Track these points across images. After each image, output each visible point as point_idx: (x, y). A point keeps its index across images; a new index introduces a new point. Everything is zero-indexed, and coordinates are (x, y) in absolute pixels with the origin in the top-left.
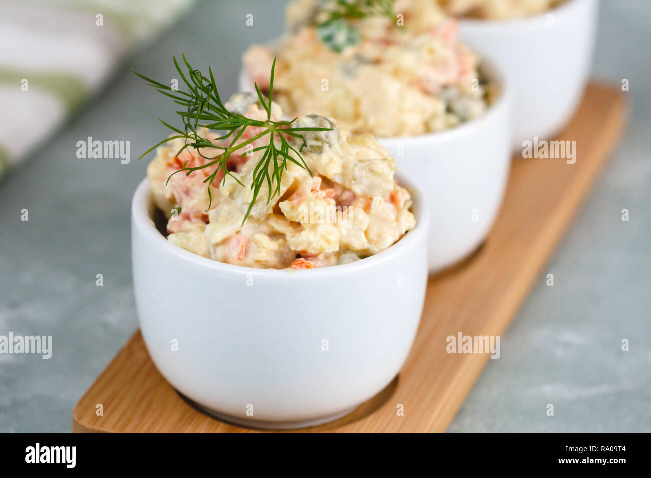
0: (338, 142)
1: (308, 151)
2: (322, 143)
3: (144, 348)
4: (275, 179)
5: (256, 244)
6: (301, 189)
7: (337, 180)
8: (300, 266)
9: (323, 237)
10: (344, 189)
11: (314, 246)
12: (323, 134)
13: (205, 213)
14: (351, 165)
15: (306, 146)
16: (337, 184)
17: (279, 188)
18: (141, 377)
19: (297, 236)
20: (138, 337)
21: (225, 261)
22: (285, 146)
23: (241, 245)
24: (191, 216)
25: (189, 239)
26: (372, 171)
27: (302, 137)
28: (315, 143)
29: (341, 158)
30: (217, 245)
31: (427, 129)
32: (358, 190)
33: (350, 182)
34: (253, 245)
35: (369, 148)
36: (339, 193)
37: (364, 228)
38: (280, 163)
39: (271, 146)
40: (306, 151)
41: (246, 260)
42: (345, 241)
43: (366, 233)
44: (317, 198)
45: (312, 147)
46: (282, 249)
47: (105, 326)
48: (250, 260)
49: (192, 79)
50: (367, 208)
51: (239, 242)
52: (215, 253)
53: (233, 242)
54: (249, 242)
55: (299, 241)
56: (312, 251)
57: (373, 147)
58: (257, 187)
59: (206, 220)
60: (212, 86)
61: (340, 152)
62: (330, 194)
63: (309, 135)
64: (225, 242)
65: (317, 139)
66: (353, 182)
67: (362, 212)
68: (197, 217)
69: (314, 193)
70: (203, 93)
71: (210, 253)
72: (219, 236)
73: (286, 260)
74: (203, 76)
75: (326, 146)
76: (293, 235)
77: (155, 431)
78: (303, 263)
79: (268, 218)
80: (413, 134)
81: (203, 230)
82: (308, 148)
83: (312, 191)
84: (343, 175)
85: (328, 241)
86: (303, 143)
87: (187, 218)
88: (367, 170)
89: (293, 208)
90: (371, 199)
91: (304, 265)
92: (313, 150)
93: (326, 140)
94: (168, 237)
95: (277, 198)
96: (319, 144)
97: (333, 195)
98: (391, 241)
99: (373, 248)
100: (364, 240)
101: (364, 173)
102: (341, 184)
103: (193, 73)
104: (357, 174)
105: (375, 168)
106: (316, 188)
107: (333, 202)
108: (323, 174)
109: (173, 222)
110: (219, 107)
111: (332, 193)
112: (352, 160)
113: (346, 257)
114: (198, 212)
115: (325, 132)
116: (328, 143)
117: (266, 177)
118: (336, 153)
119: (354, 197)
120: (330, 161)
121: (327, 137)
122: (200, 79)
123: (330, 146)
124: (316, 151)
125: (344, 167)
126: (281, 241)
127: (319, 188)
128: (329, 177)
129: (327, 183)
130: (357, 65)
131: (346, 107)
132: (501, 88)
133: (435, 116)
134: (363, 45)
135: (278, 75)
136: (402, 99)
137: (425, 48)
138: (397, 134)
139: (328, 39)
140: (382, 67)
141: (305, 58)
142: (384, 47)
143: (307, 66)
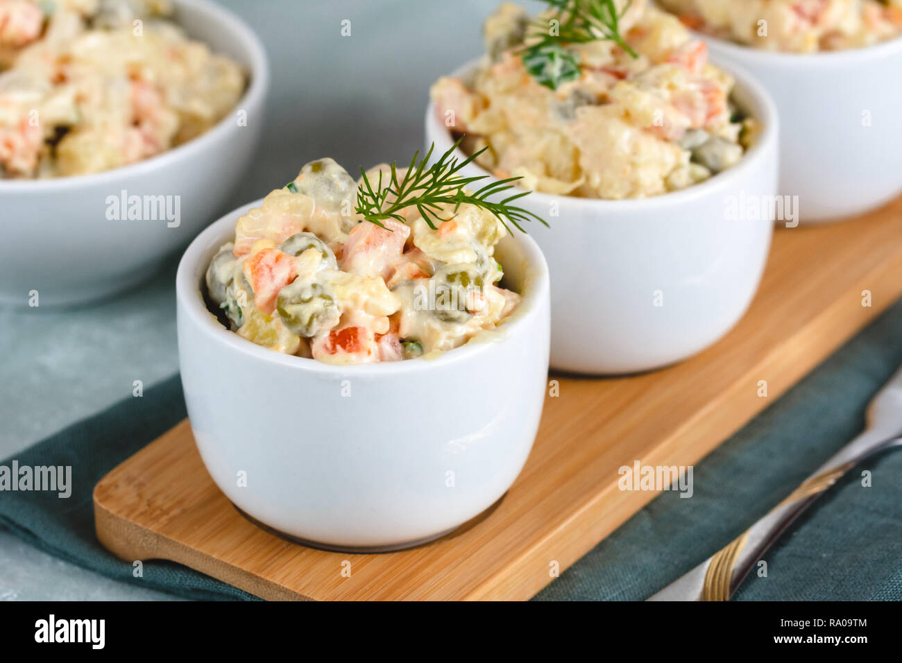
31: (669, 188)
80: (653, 194)
130: (577, 105)
131: (563, 161)
132: (761, 127)
133: (677, 167)
134: (583, 77)
135: (475, 114)
136: (635, 151)
137: (665, 83)
138: (630, 195)
139: (537, 70)
140: (608, 108)
141: (508, 91)
142: (611, 79)
143: (511, 103)
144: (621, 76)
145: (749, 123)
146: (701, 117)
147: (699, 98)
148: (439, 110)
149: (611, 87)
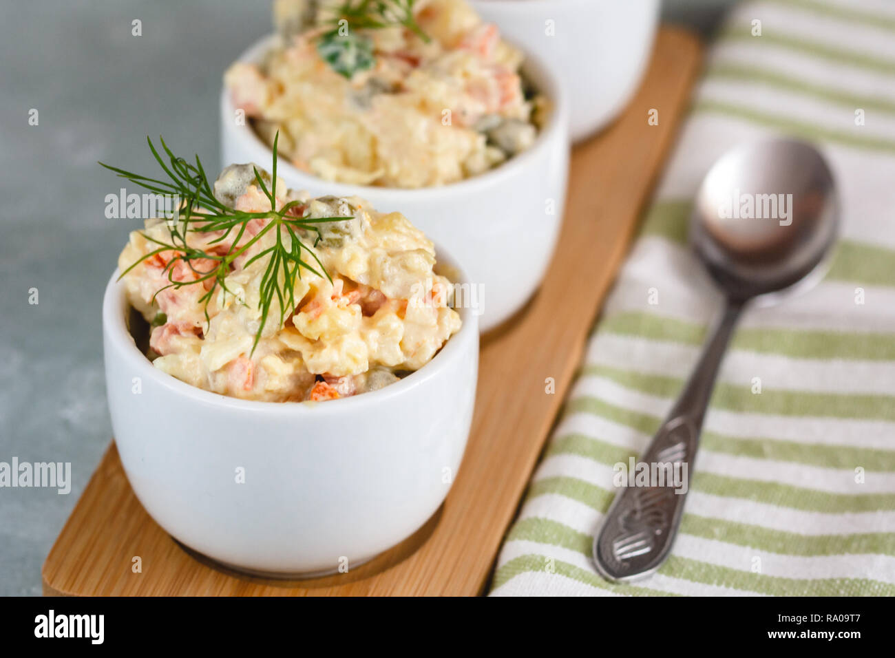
0: (361, 229)
1: (324, 245)
2: (341, 235)
3: (121, 471)
4: (288, 291)
5: (266, 369)
6: (318, 297)
7: (363, 280)
8: (322, 393)
9: (349, 355)
10: (371, 289)
11: (338, 367)
12: (342, 224)
13: (197, 326)
14: (378, 261)
15: (321, 239)
16: (362, 285)
17: (291, 299)
18: (122, 515)
19: (316, 355)
20: (113, 453)
21: (227, 392)
22: (296, 244)
23: (247, 372)
24: (180, 329)
25: (180, 363)
26: (405, 267)
27: (316, 229)
28: (332, 236)
29: (366, 250)
30: (216, 372)
31: (466, 174)
32: (389, 291)
33: (379, 282)
34: (262, 371)
35: (399, 232)
36: (365, 294)
37: (399, 338)
38: (290, 269)
39: (279, 245)
40: (321, 245)
41: (254, 389)
42: (376, 357)
43: (401, 344)
44: (338, 306)
45: (329, 240)
46: (298, 372)
47: (66, 424)
48: (259, 390)
49: (175, 168)
50: (402, 311)
51: (244, 369)
52: (214, 381)
53: (237, 368)
54: (256, 367)
55: (319, 362)
56: (335, 373)
57: (404, 230)
58: (265, 305)
59: (199, 333)
60: (202, 177)
61: (364, 243)
62: (354, 297)
63: (324, 226)
64: (227, 367)
65: (335, 230)
66: (383, 282)
67: (395, 317)
68: (187, 330)
69: (335, 301)
70: (190, 185)
71: (207, 381)
72: (219, 362)
73: (303, 382)
74: (188, 163)
75: (347, 237)
76: (311, 353)
77: (148, 594)
78: (325, 389)
79: (278, 334)
80: (449, 182)
81: (198, 350)
82: (324, 241)
83: (333, 298)
84: (371, 274)
85: (355, 360)
86: (318, 236)
87: (175, 331)
88: (399, 265)
89: (310, 322)
90: (406, 301)
91: (327, 392)
92: (330, 244)
93: (347, 230)
94: (153, 362)
95: (290, 311)
96: (338, 236)
97: (358, 297)
98: (433, 350)
99: (411, 362)
100: (400, 354)
101: (395, 270)
102: (367, 285)
103: (175, 161)
104: (387, 272)
105: (409, 263)
106: (338, 293)
107: (358, 308)
108: (344, 274)
109: (157, 338)
110: (209, 199)
111: (356, 295)
112: (380, 252)
113: (379, 376)
114: (189, 324)
115: (344, 221)
116: (348, 234)
117: (275, 289)
118: (360, 244)
119: (384, 298)
120: (353, 258)
121: (347, 227)
122: (184, 167)
123: (351, 237)
124: (334, 245)
125: (371, 263)
126: (296, 361)
127: (340, 293)
128: (352, 278)
129: (351, 285)
130: (372, 94)
131: (361, 150)
132: (552, 103)
133: (473, 153)
134: (378, 65)
135: (271, 100)
136: (432, 140)
137: (459, 72)
138: (428, 184)
139: (333, 58)
140: (405, 98)
141: (304, 78)
142: (404, 66)
143: (307, 89)
144: (414, 62)
145: (540, 101)
146: (495, 102)
147: (492, 84)
148: (234, 97)
149: (406, 75)
